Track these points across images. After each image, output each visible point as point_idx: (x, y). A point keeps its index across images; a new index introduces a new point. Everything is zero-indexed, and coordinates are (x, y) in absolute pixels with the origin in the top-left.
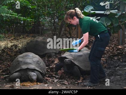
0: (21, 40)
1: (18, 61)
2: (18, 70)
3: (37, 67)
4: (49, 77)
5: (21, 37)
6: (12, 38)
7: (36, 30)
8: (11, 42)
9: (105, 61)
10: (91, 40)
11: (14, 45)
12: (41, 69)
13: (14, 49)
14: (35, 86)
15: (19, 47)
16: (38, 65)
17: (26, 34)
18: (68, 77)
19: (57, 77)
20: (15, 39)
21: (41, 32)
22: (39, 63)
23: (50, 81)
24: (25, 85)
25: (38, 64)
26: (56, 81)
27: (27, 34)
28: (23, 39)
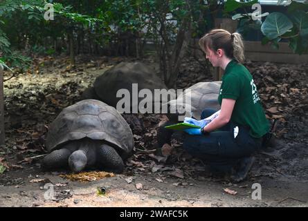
0: (90, 71)
1: (64, 120)
2: (63, 141)
3: (109, 134)
4: (140, 159)
5: (89, 65)
6: (68, 67)
7: (127, 48)
8: (65, 77)
9: (284, 121)
10: (258, 72)
11: (69, 83)
12: (119, 140)
13: (68, 93)
14: (102, 182)
15: (83, 87)
16: (111, 130)
17: (102, 56)
18: (187, 160)
19: (160, 159)
20: (74, 68)
21: (140, 53)
22: (115, 125)
23: (142, 169)
24: (79, 179)
25: (112, 126)
26: (155, 169)
27: (105, 57)
28: (94, 69)
